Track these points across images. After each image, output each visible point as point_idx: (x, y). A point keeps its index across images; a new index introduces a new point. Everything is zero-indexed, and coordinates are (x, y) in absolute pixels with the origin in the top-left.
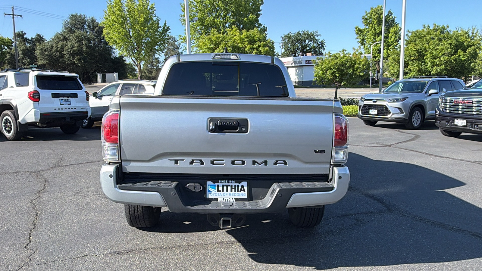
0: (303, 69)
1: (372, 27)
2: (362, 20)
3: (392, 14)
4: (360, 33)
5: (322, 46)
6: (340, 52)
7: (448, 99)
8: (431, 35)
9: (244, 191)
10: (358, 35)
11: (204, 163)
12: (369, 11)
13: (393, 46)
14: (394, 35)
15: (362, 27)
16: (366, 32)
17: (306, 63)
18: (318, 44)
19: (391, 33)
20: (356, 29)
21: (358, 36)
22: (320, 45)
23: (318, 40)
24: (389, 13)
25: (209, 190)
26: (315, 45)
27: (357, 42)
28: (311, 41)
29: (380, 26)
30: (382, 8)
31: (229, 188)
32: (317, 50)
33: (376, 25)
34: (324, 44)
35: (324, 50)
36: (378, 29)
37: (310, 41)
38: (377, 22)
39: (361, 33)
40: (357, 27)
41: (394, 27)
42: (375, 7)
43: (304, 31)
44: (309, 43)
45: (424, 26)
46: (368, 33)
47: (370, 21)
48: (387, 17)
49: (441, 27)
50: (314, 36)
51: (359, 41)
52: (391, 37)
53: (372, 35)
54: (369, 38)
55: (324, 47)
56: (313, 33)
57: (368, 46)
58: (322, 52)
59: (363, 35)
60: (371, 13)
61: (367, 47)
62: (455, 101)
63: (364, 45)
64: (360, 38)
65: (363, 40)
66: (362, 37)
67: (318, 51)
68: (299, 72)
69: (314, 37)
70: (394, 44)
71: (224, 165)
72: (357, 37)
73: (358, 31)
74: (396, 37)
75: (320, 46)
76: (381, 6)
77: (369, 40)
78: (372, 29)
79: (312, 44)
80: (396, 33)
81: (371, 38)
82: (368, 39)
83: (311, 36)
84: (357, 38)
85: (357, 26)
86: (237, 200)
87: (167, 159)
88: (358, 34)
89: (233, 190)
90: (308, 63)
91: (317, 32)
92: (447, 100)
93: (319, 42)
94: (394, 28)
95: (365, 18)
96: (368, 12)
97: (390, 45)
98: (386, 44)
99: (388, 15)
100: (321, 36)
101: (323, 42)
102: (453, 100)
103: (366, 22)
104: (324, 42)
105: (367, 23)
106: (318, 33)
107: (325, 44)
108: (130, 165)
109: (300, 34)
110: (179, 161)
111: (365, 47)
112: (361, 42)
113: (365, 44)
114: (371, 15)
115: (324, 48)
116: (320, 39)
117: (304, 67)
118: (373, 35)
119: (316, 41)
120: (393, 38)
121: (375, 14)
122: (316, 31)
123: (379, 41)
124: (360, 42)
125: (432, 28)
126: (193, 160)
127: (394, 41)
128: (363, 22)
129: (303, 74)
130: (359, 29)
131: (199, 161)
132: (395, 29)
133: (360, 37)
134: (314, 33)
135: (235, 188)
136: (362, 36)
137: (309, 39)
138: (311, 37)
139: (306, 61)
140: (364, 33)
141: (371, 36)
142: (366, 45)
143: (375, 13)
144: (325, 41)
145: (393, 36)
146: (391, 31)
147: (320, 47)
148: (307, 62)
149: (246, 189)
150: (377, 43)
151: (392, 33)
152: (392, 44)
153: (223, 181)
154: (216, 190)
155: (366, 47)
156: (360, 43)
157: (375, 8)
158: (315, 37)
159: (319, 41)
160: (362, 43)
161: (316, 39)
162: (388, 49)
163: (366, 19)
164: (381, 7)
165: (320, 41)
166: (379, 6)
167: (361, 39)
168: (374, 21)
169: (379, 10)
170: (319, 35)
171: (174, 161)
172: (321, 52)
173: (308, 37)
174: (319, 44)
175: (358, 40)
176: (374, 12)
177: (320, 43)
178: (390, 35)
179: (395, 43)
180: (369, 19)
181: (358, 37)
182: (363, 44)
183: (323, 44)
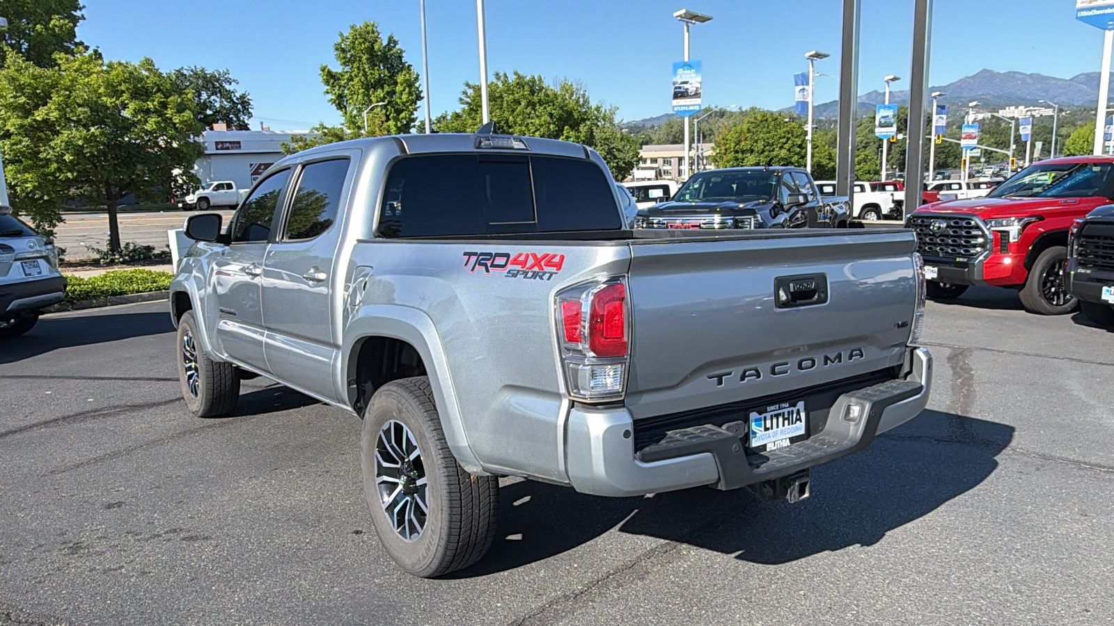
0: (210, 164)
1: (358, 68)
2: (336, 53)
3: (396, 43)
4: (332, 81)
5: (243, 107)
6: (343, 124)
7: (655, 221)
8: (513, 94)
9: (801, 421)
10: (328, 85)
11: (762, 374)
12: (347, 32)
13: (406, 112)
14: (407, 90)
15: (337, 68)
16: (345, 81)
17: (217, 149)
18: (234, 103)
19: (399, 85)
20: (323, 70)
21: (328, 87)
22: (237, 104)
23: (233, 92)
24: (390, 40)
25: (752, 431)
26: (227, 104)
27: (329, 101)
28: (214, 93)
29: (376, 68)
30: (375, 29)
31: (781, 419)
32: (231, 116)
33: (366, 66)
34: (249, 104)
35: (250, 117)
36: (371, 74)
37: (212, 94)
38: (367, 59)
39: (335, 81)
40: (325, 67)
41: (404, 72)
42: (359, 25)
43: (193, 68)
44: (208, 98)
45: (497, 74)
46: (351, 83)
47: (352, 56)
48: (387, 50)
49: (529, 81)
50: (220, 82)
51: (332, 99)
52: (402, 94)
53: (360, 87)
54: (355, 93)
55: (250, 110)
56: (217, 76)
57: (352, 110)
58: (246, 122)
59: (340, 87)
60: (353, 39)
61: (351, 113)
62: (669, 224)
63: (344, 109)
64: (334, 92)
65: (340, 97)
66: (339, 90)
67: (235, 119)
68: (202, 170)
69: (221, 85)
70: (408, 107)
71: (789, 372)
72: (328, 89)
73: (327, 76)
74: (410, 94)
75: (239, 106)
76: (372, 22)
77: (355, 99)
78: (360, 75)
79: (217, 101)
80: (410, 84)
81: (358, 94)
82: (352, 95)
83: (215, 83)
84: (328, 93)
85: (324, 65)
86: (793, 440)
87: (705, 377)
88: (327, 83)
89: (786, 422)
90: (222, 149)
91: (226, 74)
92: (653, 223)
93: (234, 99)
94: (403, 74)
95: (341, 48)
96: (344, 35)
97: (402, 111)
98: (393, 110)
99: (389, 44)
100: (238, 83)
101: (245, 98)
102: (664, 224)
103: (344, 58)
104: (248, 97)
105: (347, 60)
106: (230, 76)
107: (250, 102)
108: (641, 402)
109: (185, 75)
110: (724, 377)
111: (346, 113)
112: (337, 102)
113: (345, 107)
114: (354, 43)
115: (250, 113)
116: (238, 90)
117: (212, 157)
118: (362, 88)
119: (227, 95)
120: (404, 97)
121: (361, 40)
122: (225, 71)
123: (378, 102)
124: (334, 102)
125: (512, 79)
126: (745, 372)
127: (407, 102)
128: (338, 57)
129: (212, 176)
130: (329, 72)
131: (753, 372)
132: (405, 75)
133: (334, 90)
134: (219, 74)
135: (788, 419)
136: (337, 87)
137: (209, 89)
138: (212, 83)
139: (217, 143)
140: (343, 82)
141: (359, 89)
142: (349, 109)
143: (362, 38)
144: (249, 94)
145: (404, 90)
146: (399, 81)
147: (239, 110)
148: (220, 146)
149: (803, 415)
150: (373, 105)
151: (402, 85)
152: (404, 108)
153: (772, 408)
154: (763, 429)
155: (348, 113)
156: (334, 105)
157: (361, 28)
158: (224, 84)
159: (235, 96)
160: (339, 104)
161: (226, 91)
162: (398, 120)
163: (343, 51)
164: (373, 26)
165: (238, 95)
166: (369, 24)
167: (335, 94)
168: (361, 57)
169: (368, 33)
170: (234, 81)
171: (716, 379)
172: (244, 122)
173: (207, 85)
174: (237, 101)
175: (330, 96)
176: (358, 37)
177: (237, 99)
178: (397, 88)
179: (410, 107)
180: (350, 51)
181: (329, 91)
182: (342, 106)
183: (246, 102)
